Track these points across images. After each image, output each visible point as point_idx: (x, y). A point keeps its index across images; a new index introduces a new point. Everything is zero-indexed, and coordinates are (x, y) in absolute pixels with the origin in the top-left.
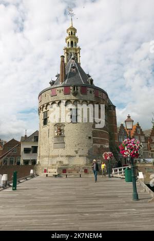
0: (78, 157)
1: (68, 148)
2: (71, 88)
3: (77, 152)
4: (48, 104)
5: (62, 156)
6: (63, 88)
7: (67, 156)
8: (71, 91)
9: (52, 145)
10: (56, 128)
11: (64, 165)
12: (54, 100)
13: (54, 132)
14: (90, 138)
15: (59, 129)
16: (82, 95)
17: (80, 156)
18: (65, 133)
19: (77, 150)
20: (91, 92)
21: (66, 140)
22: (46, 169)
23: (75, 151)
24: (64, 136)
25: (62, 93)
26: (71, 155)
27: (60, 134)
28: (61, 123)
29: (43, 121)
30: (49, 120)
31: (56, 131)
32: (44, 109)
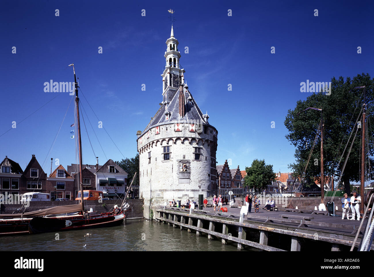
0: (201, 191)
1: (193, 183)
3: (200, 187)
4: (171, 139)
5: (188, 190)
7: (192, 190)
10: (181, 164)
12: (179, 136)
13: (178, 168)
14: (209, 175)
15: (185, 166)
16: (204, 134)
18: (191, 170)
19: (200, 185)
21: (191, 176)
23: (199, 186)
24: (190, 173)
25: (188, 130)
26: (195, 189)
27: (186, 170)
28: (186, 160)
29: (163, 155)
30: (172, 155)
31: (181, 167)
32: (165, 144)
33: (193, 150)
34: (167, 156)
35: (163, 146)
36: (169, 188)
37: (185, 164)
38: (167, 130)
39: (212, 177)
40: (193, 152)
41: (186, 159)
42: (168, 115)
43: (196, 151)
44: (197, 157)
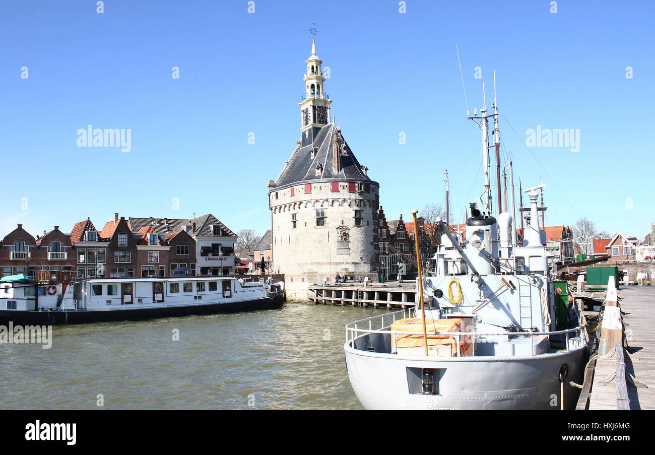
0: (363, 264)
1: (353, 254)
2: (357, 185)
3: (361, 258)
4: (326, 200)
5: (347, 263)
6: (347, 184)
7: (353, 263)
8: (357, 189)
9: (335, 250)
11: (350, 273)
13: (335, 236)
14: (372, 243)
15: (344, 233)
16: (366, 194)
17: (365, 263)
18: (350, 239)
19: (362, 256)
20: (373, 191)
21: (351, 245)
22: (328, 277)
24: (349, 242)
25: (347, 189)
26: (357, 262)
28: (345, 227)
29: (316, 219)
30: (327, 220)
31: (339, 235)
32: (318, 206)
33: (353, 214)
34: (320, 221)
35: (315, 208)
36: (325, 261)
37: (344, 231)
38: (321, 189)
39: (375, 245)
40: (353, 216)
41: (345, 225)
42: (320, 169)
43: (356, 215)
44: (358, 222)
